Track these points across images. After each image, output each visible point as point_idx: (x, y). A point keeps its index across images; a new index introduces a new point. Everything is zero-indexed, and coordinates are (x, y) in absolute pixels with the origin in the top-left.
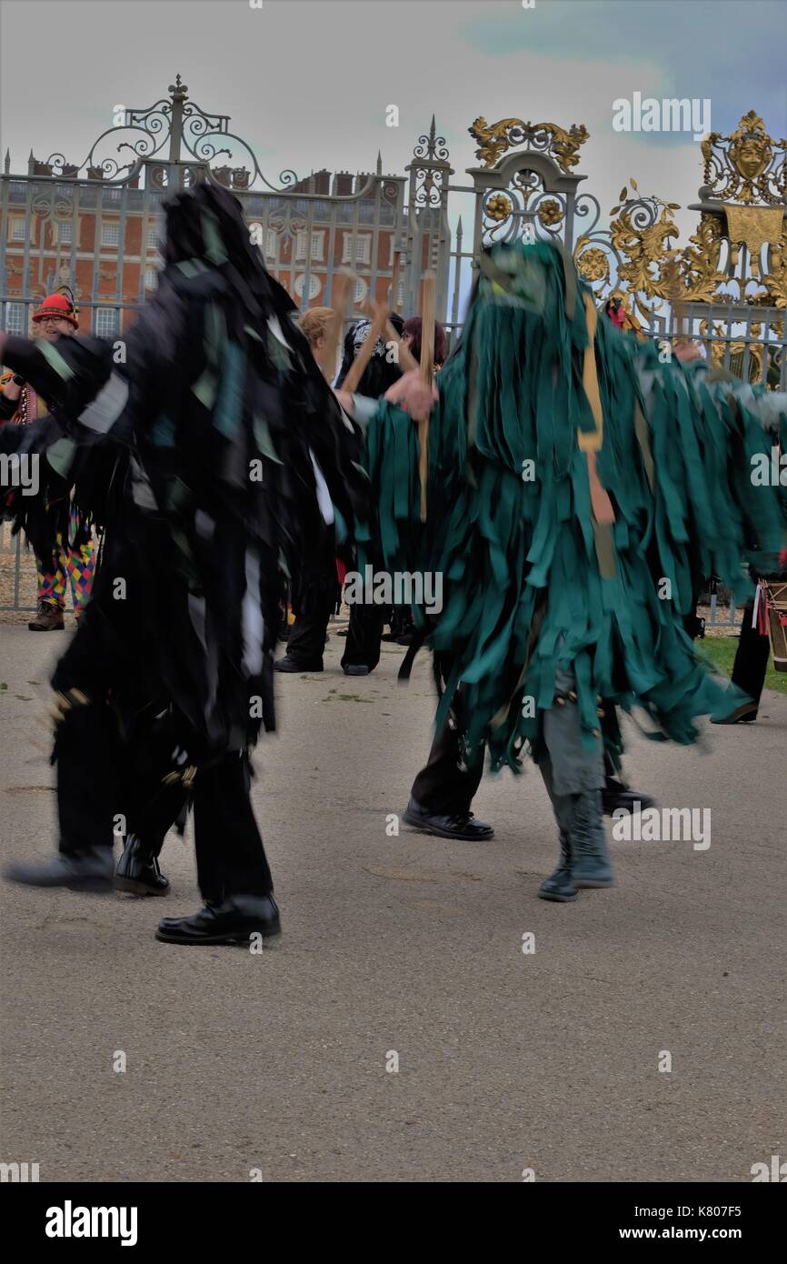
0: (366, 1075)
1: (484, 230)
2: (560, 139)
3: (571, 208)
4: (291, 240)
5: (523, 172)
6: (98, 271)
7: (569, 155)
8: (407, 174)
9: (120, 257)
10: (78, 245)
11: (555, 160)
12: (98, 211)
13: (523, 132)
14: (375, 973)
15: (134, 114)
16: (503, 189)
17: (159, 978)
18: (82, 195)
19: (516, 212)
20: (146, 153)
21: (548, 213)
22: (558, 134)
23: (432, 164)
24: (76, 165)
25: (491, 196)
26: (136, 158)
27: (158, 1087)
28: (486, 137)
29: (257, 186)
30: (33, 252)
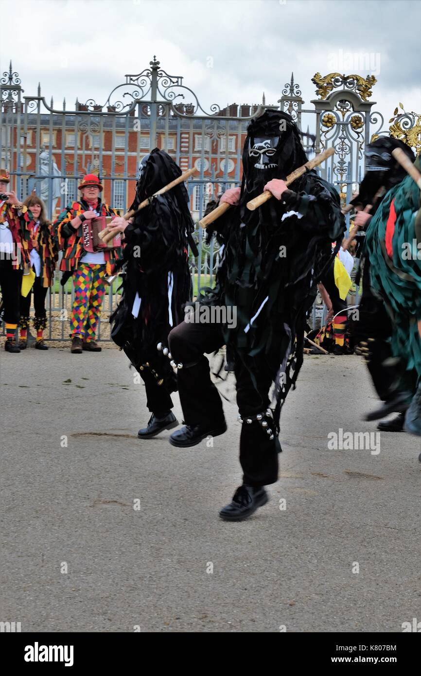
0: (268, 580)
1: (321, 132)
2: (361, 83)
3: (368, 120)
4: (217, 141)
5: (341, 101)
6: (114, 161)
7: (366, 91)
8: (279, 104)
9: (126, 153)
10: (103, 147)
11: (359, 94)
12: (114, 129)
13: (341, 80)
14: (271, 527)
15: (131, 77)
16: (331, 111)
17: (156, 532)
18: (104, 121)
19: (338, 123)
20: (139, 97)
21: (356, 123)
22: (360, 81)
23: (292, 97)
24: (101, 105)
25: (324, 115)
26: (133, 100)
27: (157, 588)
28: (321, 83)
29: (199, 113)
30: (79, 152)
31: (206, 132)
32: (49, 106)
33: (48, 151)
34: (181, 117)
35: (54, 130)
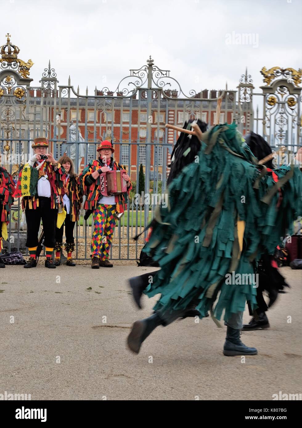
1: (267, 110)
2: (295, 74)
3: (299, 100)
4: (194, 116)
5: (281, 87)
6: (122, 131)
7: (298, 80)
8: (237, 90)
9: (130, 125)
10: (114, 121)
11: (293, 82)
12: (122, 108)
13: (280, 72)
15: (134, 71)
16: (273, 94)
17: (151, 397)
18: (115, 103)
19: (278, 102)
20: (139, 86)
21: (291, 102)
22: (294, 72)
23: (247, 86)
24: (112, 91)
25: (269, 97)
26: (135, 88)
28: (266, 74)
29: (181, 96)
30: (98, 125)
31: (186, 110)
32: (76, 92)
33: (76, 124)
34: (169, 99)
35: (79, 109)
